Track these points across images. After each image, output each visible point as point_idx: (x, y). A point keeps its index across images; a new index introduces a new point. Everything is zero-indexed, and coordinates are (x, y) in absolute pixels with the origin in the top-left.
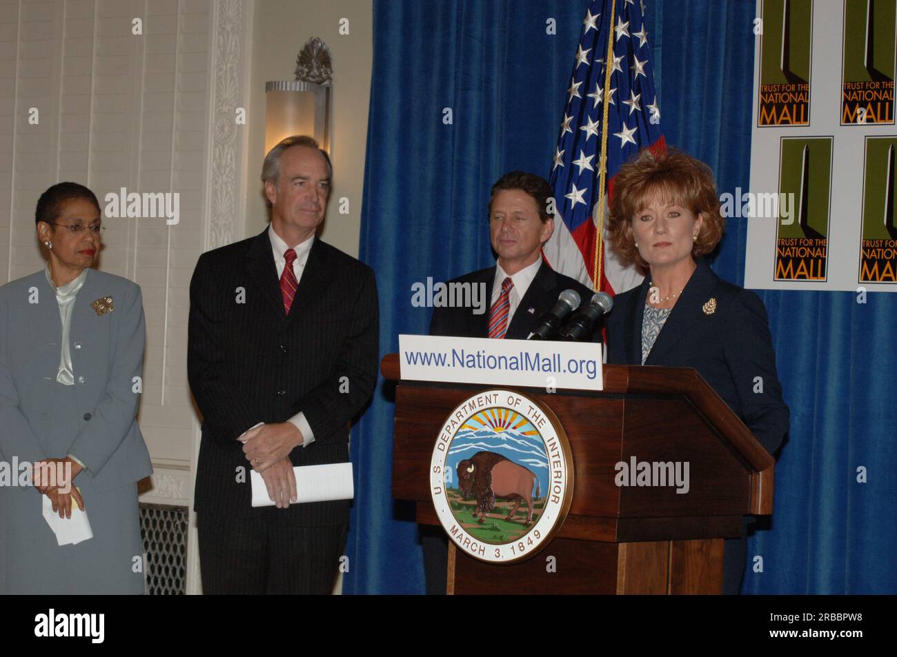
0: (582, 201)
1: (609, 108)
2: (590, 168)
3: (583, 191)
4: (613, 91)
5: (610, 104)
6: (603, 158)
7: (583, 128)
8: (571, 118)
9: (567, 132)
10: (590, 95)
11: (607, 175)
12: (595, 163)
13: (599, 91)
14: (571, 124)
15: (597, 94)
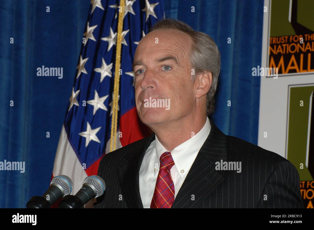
0: (96, 139)
1: (122, 49)
2: (104, 108)
3: (97, 130)
4: (125, 33)
5: (122, 45)
6: (116, 97)
7: (98, 70)
8: (86, 60)
9: (82, 73)
10: (105, 39)
11: (119, 112)
12: (108, 103)
13: (113, 35)
14: (86, 66)
15: (111, 38)
